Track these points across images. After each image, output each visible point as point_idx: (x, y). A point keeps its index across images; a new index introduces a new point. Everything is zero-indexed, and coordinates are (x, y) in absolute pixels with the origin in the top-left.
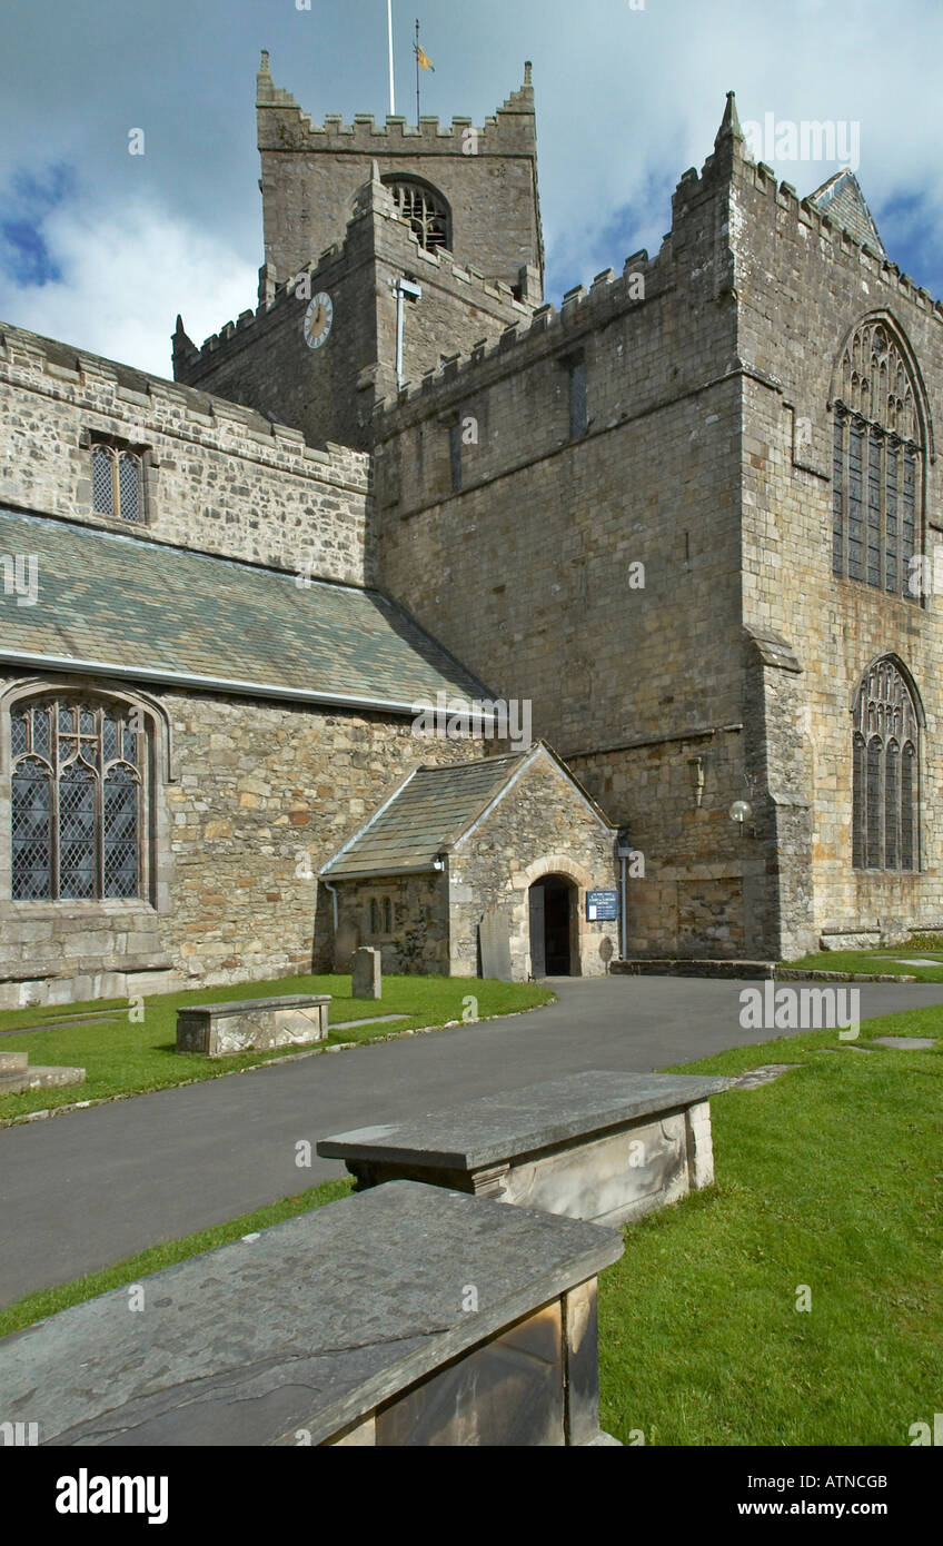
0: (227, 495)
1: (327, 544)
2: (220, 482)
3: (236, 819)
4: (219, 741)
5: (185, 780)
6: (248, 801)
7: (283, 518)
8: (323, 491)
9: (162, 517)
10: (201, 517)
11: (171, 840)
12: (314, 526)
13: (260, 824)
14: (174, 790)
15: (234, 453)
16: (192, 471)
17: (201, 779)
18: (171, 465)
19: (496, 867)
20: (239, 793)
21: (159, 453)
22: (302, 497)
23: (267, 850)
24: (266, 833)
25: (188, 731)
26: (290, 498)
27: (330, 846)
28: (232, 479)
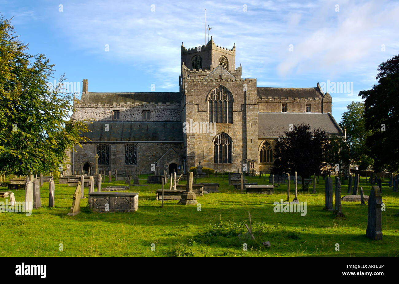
0: (159, 114)
1: (173, 116)
2: (159, 112)
3: (146, 156)
4: (144, 148)
5: (140, 152)
6: (148, 154)
7: (167, 114)
8: (173, 109)
9: (151, 118)
10: (156, 117)
11: (139, 158)
12: (171, 115)
13: (149, 157)
14: (139, 153)
15: (160, 108)
16: (155, 112)
17: (142, 152)
18: (152, 112)
19: (164, 163)
20: (146, 153)
21: (151, 111)
22: (170, 111)
23: (150, 159)
24: (149, 158)
25: (141, 147)
26: (168, 112)
27: (158, 159)
28: (160, 111)
